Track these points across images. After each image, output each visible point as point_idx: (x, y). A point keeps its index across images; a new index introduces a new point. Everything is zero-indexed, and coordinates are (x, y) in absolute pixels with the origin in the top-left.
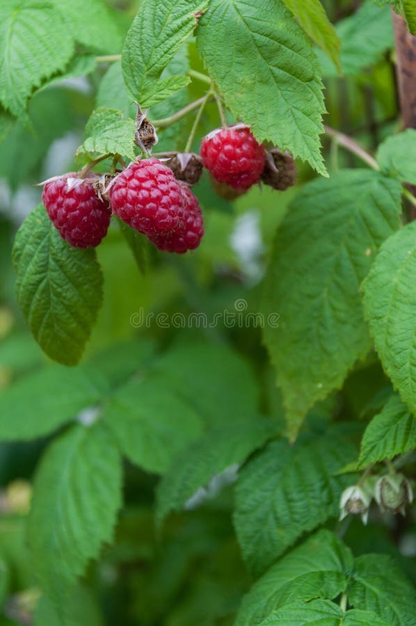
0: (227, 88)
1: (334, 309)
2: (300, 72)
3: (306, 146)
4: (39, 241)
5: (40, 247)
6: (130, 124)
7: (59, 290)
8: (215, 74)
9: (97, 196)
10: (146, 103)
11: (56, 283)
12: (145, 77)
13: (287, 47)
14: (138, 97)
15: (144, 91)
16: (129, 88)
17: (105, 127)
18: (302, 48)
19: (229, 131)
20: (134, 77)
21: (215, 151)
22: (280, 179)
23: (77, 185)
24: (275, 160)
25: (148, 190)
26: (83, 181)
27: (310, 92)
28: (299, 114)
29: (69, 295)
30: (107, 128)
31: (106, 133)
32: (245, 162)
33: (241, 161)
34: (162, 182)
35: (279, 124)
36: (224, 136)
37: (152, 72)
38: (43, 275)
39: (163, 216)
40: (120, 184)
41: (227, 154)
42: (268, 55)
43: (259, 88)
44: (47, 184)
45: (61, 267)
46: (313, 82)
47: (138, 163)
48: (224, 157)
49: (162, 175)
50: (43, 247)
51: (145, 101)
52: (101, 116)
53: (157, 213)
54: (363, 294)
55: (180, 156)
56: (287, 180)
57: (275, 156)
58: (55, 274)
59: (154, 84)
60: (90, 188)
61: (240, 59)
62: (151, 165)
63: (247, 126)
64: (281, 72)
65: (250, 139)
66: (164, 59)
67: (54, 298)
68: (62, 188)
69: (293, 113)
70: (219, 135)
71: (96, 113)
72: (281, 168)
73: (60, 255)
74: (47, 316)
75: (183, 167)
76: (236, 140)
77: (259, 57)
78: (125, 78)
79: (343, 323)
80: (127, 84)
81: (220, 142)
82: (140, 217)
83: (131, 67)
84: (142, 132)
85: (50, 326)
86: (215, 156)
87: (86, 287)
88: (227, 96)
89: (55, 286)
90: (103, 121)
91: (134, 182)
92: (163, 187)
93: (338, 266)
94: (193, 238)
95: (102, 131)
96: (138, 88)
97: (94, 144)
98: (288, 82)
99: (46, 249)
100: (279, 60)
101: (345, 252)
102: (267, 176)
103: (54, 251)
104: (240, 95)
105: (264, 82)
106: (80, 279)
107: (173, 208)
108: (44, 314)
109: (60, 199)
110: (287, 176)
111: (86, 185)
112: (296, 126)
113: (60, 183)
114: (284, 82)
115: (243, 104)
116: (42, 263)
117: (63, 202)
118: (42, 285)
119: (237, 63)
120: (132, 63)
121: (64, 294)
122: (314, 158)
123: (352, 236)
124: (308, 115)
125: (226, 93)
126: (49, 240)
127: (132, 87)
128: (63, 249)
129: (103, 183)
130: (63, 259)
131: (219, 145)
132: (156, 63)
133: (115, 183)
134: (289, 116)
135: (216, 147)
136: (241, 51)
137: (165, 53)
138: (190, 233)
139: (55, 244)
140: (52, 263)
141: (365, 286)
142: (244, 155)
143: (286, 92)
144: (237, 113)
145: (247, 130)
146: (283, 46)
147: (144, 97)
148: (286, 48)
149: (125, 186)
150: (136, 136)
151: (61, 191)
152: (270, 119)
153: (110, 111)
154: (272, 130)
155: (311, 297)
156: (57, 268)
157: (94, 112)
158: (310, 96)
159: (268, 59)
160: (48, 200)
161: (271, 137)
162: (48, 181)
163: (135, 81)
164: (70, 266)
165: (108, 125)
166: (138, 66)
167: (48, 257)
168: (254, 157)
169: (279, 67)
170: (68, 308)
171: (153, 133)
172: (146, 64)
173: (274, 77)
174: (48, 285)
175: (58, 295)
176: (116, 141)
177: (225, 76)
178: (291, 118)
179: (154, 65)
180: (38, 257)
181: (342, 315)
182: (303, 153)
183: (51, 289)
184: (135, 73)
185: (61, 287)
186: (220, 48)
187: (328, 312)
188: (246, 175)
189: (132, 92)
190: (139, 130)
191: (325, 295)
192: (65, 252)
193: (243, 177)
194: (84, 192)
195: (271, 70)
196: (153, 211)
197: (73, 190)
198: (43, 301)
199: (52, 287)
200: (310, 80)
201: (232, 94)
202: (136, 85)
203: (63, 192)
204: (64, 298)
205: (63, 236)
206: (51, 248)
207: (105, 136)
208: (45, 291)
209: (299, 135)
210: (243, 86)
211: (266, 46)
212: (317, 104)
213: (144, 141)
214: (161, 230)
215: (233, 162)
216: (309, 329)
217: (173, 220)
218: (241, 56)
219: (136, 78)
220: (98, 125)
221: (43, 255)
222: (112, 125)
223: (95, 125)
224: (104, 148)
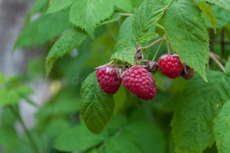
0: (172, 40)
1: (201, 125)
2: (201, 38)
3: (200, 67)
4: (91, 87)
5: (92, 90)
6: (133, 49)
7: (97, 107)
8: (168, 34)
9: (117, 76)
10: (140, 41)
11: (96, 104)
12: (141, 31)
13: (197, 27)
14: (136, 38)
15: (140, 37)
16: (134, 34)
17: (123, 48)
18: (203, 29)
19: (171, 57)
20: (136, 30)
21: (164, 63)
22: (188, 76)
23: (110, 71)
24: (187, 69)
25: (138, 78)
26: (112, 69)
27: (204, 46)
28: (199, 54)
29: (101, 109)
30: (124, 49)
31: (123, 51)
32: (175, 69)
33: (174, 68)
34: (143, 76)
35: (191, 57)
36: (169, 58)
37: (144, 30)
38: (92, 100)
39: (142, 89)
40: (127, 74)
42: (189, 29)
43: (184, 41)
44: (98, 69)
45: (99, 98)
46: (206, 42)
47: (135, 67)
48: (168, 66)
49: (144, 73)
50: (93, 90)
51: (140, 40)
52: (122, 43)
53: (140, 88)
54: (214, 123)
55: (150, 63)
56: (190, 76)
57: (187, 67)
58: (96, 101)
59: (144, 35)
60: (115, 72)
61: (178, 29)
62: (140, 68)
63: (178, 56)
64: (194, 36)
65: (178, 61)
66: (149, 26)
67: (95, 110)
69: (196, 53)
70: (167, 57)
71: (120, 41)
72: (188, 72)
73: (99, 94)
74: (91, 116)
75: (151, 67)
76: (173, 61)
77: (186, 30)
78: (133, 30)
79: (204, 131)
80: (133, 32)
81: (167, 60)
82: (134, 88)
83: (136, 26)
84: (138, 54)
85: (91, 120)
86: (164, 66)
87: (108, 107)
88: (172, 43)
89: (96, 105)
90: (122, 45)
91: (133, 75)
92: (144, 78)
93: (205, 109)
94: (152, 96)
95: (121, 50)
96: (138, 35)
97: (119, 55)
98: (196, 41)
99: (94, 91)
100: (194, 32)
101: (208, 104)
102: (183, 74)
103: (97, 92)
104: (176, 43)
105: (186, 39)
106: (106, 104)
107: (146, 86)
108: (90, 115)
109: (103, 75)
110: (190, 75)
111: (113, 71)
112: (197, 59)
113: (104, 69)
114: (194, 41)
115: (177, 47)
116: (92, 96)
117: (104, 76)
118: (91, 105)
120: (136, 25)
121: (99, 109)
122: (203, 73)
123: (212, 98)
124: (202, 55)
125: (171, 42)
126: (96, 87)
127: (135, 34)
128: (101, 92)
129: (120, 72)
130: (100, 96)
131: (166, 61)
132: (146, 27)
133: (125, 73)
134: (195, 54)
135: (165, 62)
136: (179, 26)
137: (150, 23)
138: (151, 94)
139: (98, 90)
140: (96, 97)
141: (215, 120)
142: (175, 66)
143: (195, 44)
144: (175, 50)
145: (178, 57)
146: (195, 27)
147: (139, 39)
148: (197, 28)
149: (129, 75)
150: (135, 55)
151: (104, 72)
152: (187, 54)
153: (126, 42)
154: (187, 59)
155: (193, 119)
156: (98, 99)
157: (119, 41)
158: (204, 48)
159: (189, 31)
160: (98, 75)
161: (187, 62)
162: (99, 67)
163: (137, 32)
164: (103, 99)
165: (124, 47)
166: (139, 27)
167: (94, 94)
168: (179, 68)
169: (193, 35)
170: (99, 114)
171: (142, 55)
172: (142, 26)
173: (191, 38)
175: (97, 109)
176: (127, 56)
177: (172, 35)
178: (195, 55)
179: (145, 27)
180: (91, 93)
181: (204, 128)
182: (199, 70)
183: (94, 107)
184: (137, 29)
185: (98, 106)
186: (171, 24)
187: (199, 126)
188: (175, 74)
189: (135, 36)
190: (136, 53)
191: (198, 119)
192: (101, 93)
193: (174, 74)
194: (112, 74)
195: (190, 35)
196: (138, 86)
197: (109, 73)
198: (90, 110)
199: (94, 105)
200: (204, 41)
201: (174, 42)
202: (137, 33)
203: (104, 73)
204: (99, 110)
205: (102, 88)
206: (96, 91)
207: (123, 52)
208: (92, 107)
209: (198, 63)
210: (178, 40)
211: (189, 26)
212: (206, 51)
213: (138, 58)
214: (141, 94)
215: (171, 68)
216: (191, 132)
217: (146, 91)
218: (179, 28)
219: (137, 31)
220: (120, 47)
222: (126, 48)
223: (119, 46)
224: (122, 58)
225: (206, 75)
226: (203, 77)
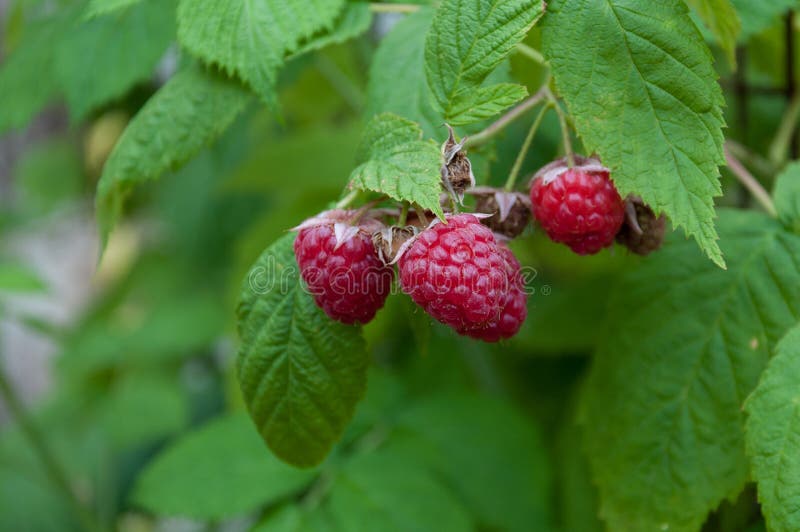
0: (579, 109)
1: (696, 419)
2: (692, 97)
3: (692, 212)
4: (277, 296)
5: (280, 307)
6: (433, 150)
7: (303, 372)
8: (564, 86)
9: (377, 255)
10: (457, 119)
11: (299, 362)
12: (459, 78)
13: (676, 57)
14: (443, 105)
15: (457, 100)
16: (434, 91)
17: (393, 146)
18: (697, 64)
19: (578, 174)
20: (442, 76)
21: (554, 200)
22: (642, 242)
23: (349, 238)
24: (638, 214)
25: (458, 265)
26: (358, 230)
27: (702, 129)
28: (684, 159)
29: (317, 380)
30: (397, 149)
31: (395, 157)
32: (596, 219)
33: (592, 217)
34: (480, 255)
35: (653, 171)
36: (571, 179)
37: (470, 74)
38: (282, 347)
39: (477, 305)
40: (418, 251)
41: (573, 206)
42: (646, 65)
43: (627, 113)
44: (303, 230)
45: (310, 339)
46: (710, 113)
47: (446, 223)
48: (568, 211)
49: (481, 243)
50: (285, 308)
51: (456, 115)
52: (388, 127)
53: (470, 301)
54: (746, 415)
55: (499, 197)
56: (652, 242)
57: (639, 208)
58: (299, 349)
59: (472, 92)
60: (366, 241)
61: (603, 68)
62: (465, 226)
63: (605, 169)
64: (664, 93)
65: (608, 187)
66: (491, 59)
67: (296, 382)
68: (326, 239)
69: (674, 156)
70: (562, 177)
71: (381, 120)
72: (645, 226)
73: (309, 323)
74: (280, 405)
75: (504, 215)
76: (587, 188)
77: (632, 67)
78: (428, 75)
79: (709, 441)
80: (430, 84)
81: (563, 187)
82: (443, 303)
83: (440, 61)
84: (453, 170)
85: (283, 418)
86: (554, 208)
87: (344, 371)
88: (579, 121)
89: (297, 365)
90: (390, 135)
91: (439, 252)
92: (481, 262)
93: (707, 358)
94: (511, 325)
95: (388, 152)
96: (448, 94)
97: (379, 176)
98: (671, 108)
99: (288, 311)
100: (662, 74)
101: (719, 339)
102: (625, 234)
103: (301, 316)
104: (598, 122)
105: (636, 105)
106: (336, 361)
107: (492, 293)
108: (275, 403)
109: (322, 255)
110: (652, 237)
111: (362, 238)
112: (679, 178)
113: (325, 232)
114: (666, 109)
115: (602, 135)
116: (281, 331)
117: (325, 260)
118: (278, 363)
119: (599, 73)
120: (441, 56)
121: (310, 379)
122: (705, 234)
123: (731, 316)
124: (698, 164)
125: (578, 117)
126: (294, 298)
127: (437, 91)
128: (315, 315)
129: (390, 240)
130: (315, 329)
131: (561, 191)
132: (478, 62)
133: (409, 248)
134: (669, 160)
135: (559, 194)
136: (607, 55)
137: (494, 49)
138: (507, 317)
139: (303, 307)
140: (296, 333)
141: (751, 404)
142: (598, 210)
143: (667, 123)
144: (592, 149)
145: (605, 175)
146: (669, 56)
147: (455, 109)
148: (674, 60)
149: (426, 256)
150: (443, 174)
151: (324, 246)
152: (640, 162)
153: (402, 121)
154: (643, 179)
155: (662, 397)
156: (303, 340)
157: (376, 117)
158: (702, 135)
159: (645, 72)
160: (304, 253)
161: (640, 190)
162: (306, 224)
163: (443, 83)
164: (323, 340)
165: (398, 144)
166: (451, 62)
167: (290, 322)
168: (610, 213)
169: (660, 86)
170: (313, 397)
171: (468, 171)
172: (463, 60)
173: (652, 99)
174: (286, 363)
175: (301, 378)
176: (413, 179)
177: (578, 92)
178: (671, 164)
179: (474, 64)
180: (276, 321)
181: (707, 431)
182: (688, 223)
183: (290, 370)
184: (444, 71)
185: (305, 366)
186: (574, 49)
187: (686, 423)
188: (596, 238)
189: (437, 97)
190: (447, 166)
191: (683, 395)
192: (317, 319)
193: (590, 238)
194: (359, 249)
195: (648, 89)
196: (462, 298)
197: (344, 245)
198: (277, 385)
199: (293, 365)
200: (705, 111)
201: (587, 118)
202: (444, 88)
203: (327, 246)
204: (310, 383)
205: (320, 304)
206: (296, 310)
207: (394, 164)
208: (283, 370)
209: (683, 194)
210: (604, 107)
211: (644, 52)
212: (713, 149)
213: (454, 183)
214: (472, 324)
215: (580, 218)
216: (656, 444)
217: (491, 310)
218: (605, 62)
219: (445, 79)
220: (382, 140)
221: (283, 319)
222: (405, 146)
223: (378, 138)
224: (395, 188)
225: (717, 241)
226: (709, 251)
